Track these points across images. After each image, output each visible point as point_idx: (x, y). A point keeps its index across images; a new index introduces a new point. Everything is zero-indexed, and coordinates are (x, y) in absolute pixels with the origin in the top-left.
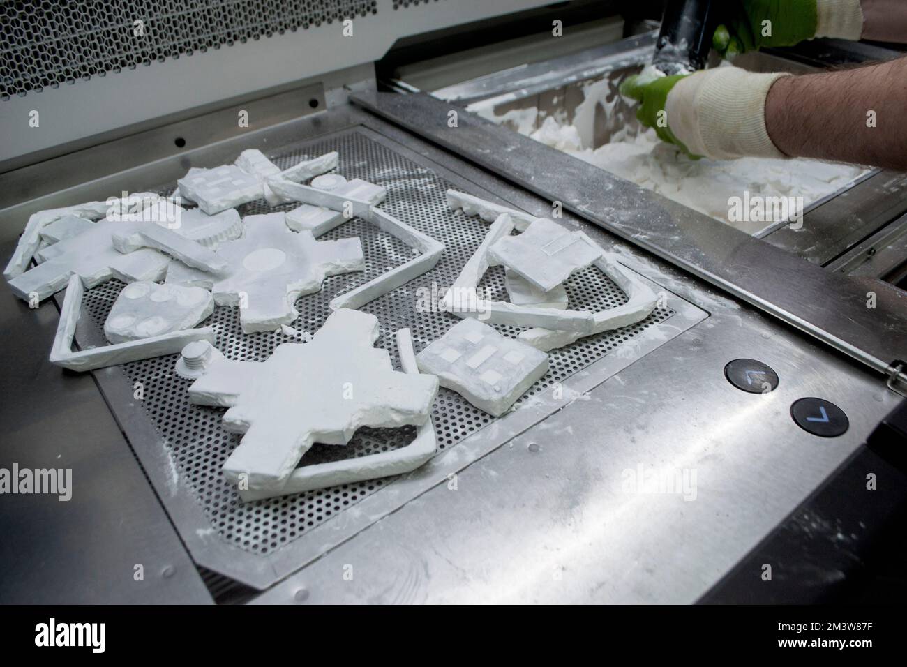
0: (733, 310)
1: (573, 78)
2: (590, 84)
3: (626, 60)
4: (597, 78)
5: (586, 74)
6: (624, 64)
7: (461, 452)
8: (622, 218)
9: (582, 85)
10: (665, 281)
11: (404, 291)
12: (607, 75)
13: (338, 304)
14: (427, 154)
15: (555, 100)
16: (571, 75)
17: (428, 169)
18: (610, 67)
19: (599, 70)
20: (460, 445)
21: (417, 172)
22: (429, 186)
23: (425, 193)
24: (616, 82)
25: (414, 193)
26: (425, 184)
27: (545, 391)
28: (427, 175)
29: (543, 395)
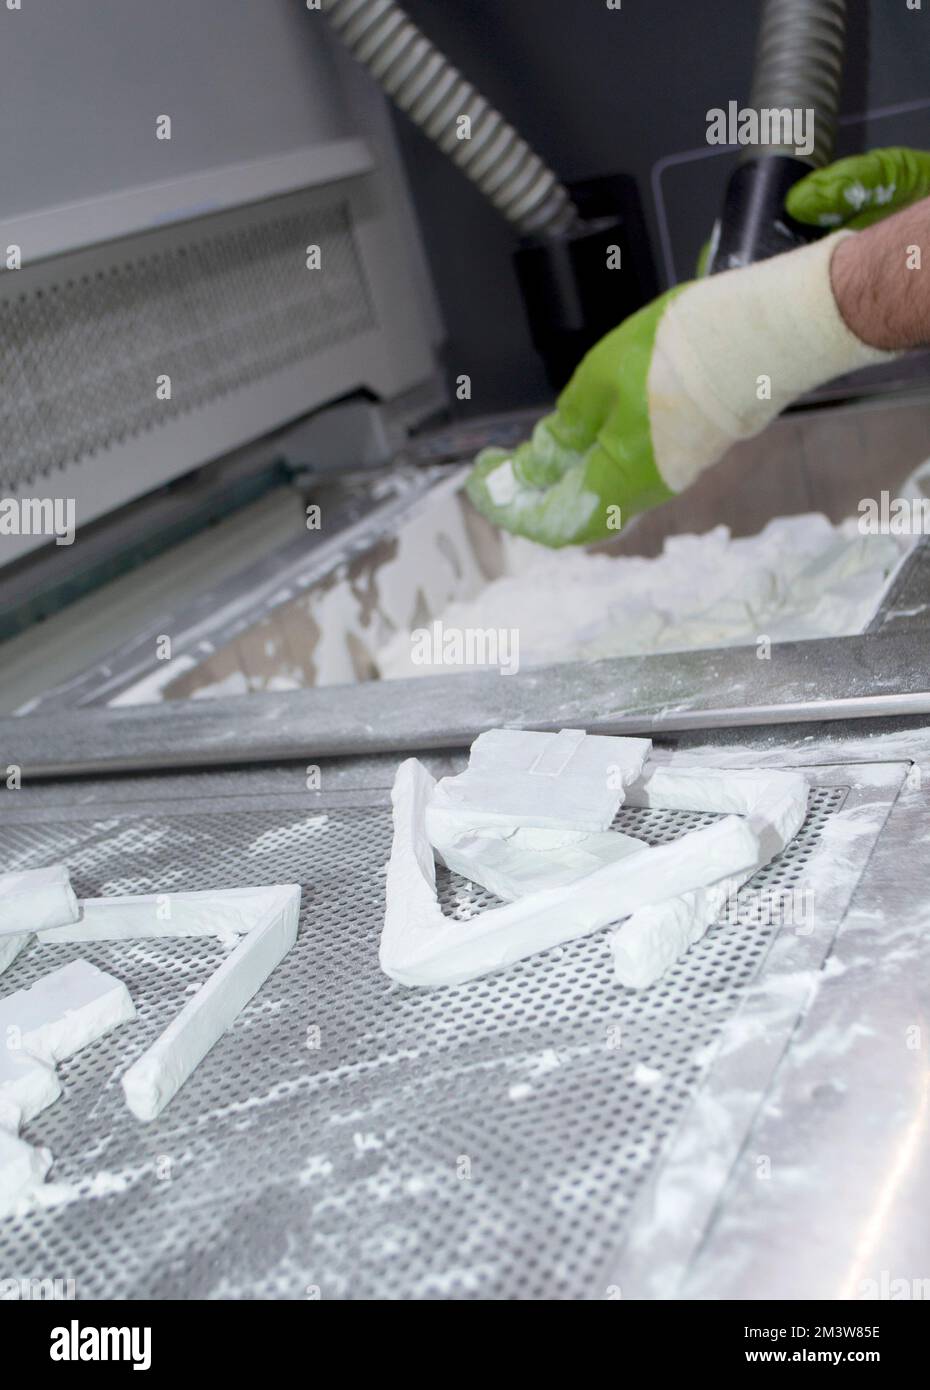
1: (284, 595)
2: (320, 599)
3: (363, 537)
4: (327, 583)
5: (304, 581)
6: (363, 545)
8: (608, 706)
9: (307, 606)
10: (778, 757)
11: (268, 1004)
12: (342, 572)
14: (91, 798)
15: (270, 649)
16: (276, 591)
17: (118, 817)
18: (340, 557)
19: (325, 568)
20: (668, 1174)
21: (98, 830)
22: (149, 838)
23: (150, 850)
24: (362, 583)
25: (127, 861)
26: (137, 839)
27: (743, 1004)
28: (125, 825)
29: (746, 1012)
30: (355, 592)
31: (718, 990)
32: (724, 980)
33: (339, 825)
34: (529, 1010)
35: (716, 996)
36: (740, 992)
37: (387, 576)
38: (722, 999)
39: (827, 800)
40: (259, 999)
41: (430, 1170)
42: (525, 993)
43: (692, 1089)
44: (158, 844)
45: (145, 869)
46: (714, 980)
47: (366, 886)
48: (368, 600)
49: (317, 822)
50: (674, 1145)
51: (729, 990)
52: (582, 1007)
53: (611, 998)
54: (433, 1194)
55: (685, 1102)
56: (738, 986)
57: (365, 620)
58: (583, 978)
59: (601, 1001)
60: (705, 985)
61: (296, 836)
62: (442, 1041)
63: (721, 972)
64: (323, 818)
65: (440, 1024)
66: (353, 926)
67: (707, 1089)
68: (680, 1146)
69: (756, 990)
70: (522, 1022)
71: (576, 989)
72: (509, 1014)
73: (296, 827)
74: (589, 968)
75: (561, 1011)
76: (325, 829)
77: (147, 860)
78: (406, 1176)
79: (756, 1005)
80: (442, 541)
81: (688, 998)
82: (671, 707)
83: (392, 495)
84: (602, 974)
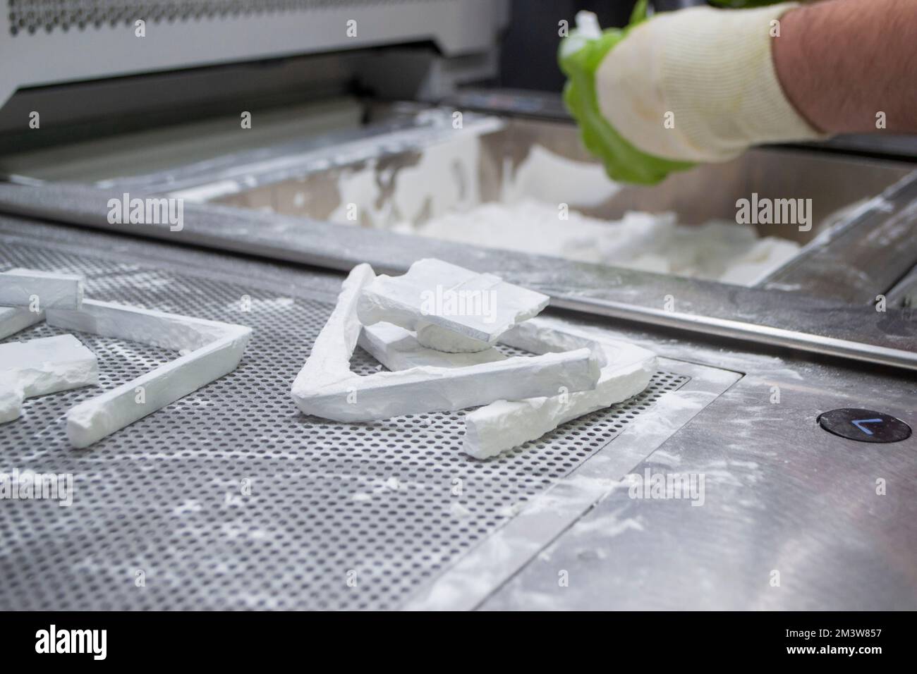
0: (774, 364)
1: (323, 165)
2: (348, 177)
3: (397, 144)
4: (358, 167)
5: (340, 160)
6: (395, 149)
7: (458, 584)
9: (337, 178)
11: (198, 400)
12: (372, 163)
13: (87, 412)
15: (299, 201)
17: (139, 264)
18: (374, 153)
19: (360, 156)
20: (450, 576)
21: (121, 269)
22: (157, 283)
23: (154, 290)
24: (386, 176)
25: (134, 292)
26: (147, 280)
27: (551, 488)
28: (142, 270)
29: (551, 493)
30: (379, 182)
31: (536, 475)
32: (543, 469)
33: (300, 308)
34: (390, 451)
35: (534, 478)
36: (552, 480)
37: (406, 178)
38: (537, 481)
39: (670, 381)
40: (194, 396)
41: (273, 529)
42: (391, 440)
43: (490, 530)
44: (162, 288)
45: (144, 300)
46: (536, 468)
47: (303, 349)
48: (387, 190)
49: (285, 303)
50: (461, 560)
51: (545, 476)
52: (430, 459)
53: (454, 460)
54: (268, 544)
55: (481, 536)
56: (553, 476)
57: (379, 204)
58: (439, 442)
59: (446, 459)
60: (528, 469)
61: (264, 307)
62: (317, 454)
63: (543, 464)
64: (290, 301)
65: (320, 443)
66: (282, 370)
67: (501, 532)
68: (466, 561)
69: (565, 482)
70: (381, 457)
71: (431, 448)
72: (374, 450)
73: (268, 301)
74: (447, 437)
75: (414, 458)
76: (289, 308)
77: (149, 294)
78: (253, 528)
79: (560, 491)
80: (457, 167)
81: (512, 474)
82: (577, 291)
83: (430, 124)
84: (454, 443)
